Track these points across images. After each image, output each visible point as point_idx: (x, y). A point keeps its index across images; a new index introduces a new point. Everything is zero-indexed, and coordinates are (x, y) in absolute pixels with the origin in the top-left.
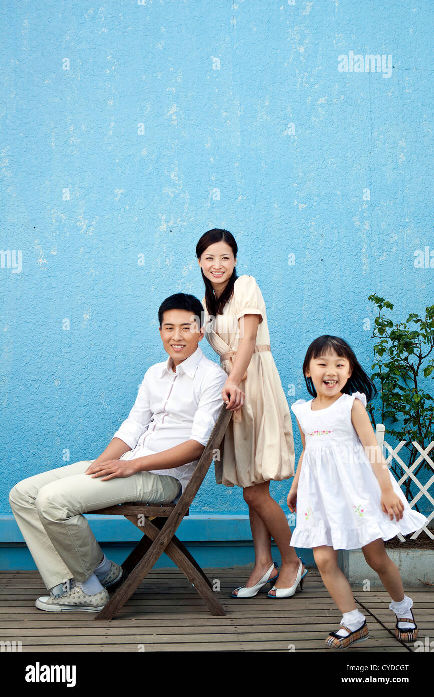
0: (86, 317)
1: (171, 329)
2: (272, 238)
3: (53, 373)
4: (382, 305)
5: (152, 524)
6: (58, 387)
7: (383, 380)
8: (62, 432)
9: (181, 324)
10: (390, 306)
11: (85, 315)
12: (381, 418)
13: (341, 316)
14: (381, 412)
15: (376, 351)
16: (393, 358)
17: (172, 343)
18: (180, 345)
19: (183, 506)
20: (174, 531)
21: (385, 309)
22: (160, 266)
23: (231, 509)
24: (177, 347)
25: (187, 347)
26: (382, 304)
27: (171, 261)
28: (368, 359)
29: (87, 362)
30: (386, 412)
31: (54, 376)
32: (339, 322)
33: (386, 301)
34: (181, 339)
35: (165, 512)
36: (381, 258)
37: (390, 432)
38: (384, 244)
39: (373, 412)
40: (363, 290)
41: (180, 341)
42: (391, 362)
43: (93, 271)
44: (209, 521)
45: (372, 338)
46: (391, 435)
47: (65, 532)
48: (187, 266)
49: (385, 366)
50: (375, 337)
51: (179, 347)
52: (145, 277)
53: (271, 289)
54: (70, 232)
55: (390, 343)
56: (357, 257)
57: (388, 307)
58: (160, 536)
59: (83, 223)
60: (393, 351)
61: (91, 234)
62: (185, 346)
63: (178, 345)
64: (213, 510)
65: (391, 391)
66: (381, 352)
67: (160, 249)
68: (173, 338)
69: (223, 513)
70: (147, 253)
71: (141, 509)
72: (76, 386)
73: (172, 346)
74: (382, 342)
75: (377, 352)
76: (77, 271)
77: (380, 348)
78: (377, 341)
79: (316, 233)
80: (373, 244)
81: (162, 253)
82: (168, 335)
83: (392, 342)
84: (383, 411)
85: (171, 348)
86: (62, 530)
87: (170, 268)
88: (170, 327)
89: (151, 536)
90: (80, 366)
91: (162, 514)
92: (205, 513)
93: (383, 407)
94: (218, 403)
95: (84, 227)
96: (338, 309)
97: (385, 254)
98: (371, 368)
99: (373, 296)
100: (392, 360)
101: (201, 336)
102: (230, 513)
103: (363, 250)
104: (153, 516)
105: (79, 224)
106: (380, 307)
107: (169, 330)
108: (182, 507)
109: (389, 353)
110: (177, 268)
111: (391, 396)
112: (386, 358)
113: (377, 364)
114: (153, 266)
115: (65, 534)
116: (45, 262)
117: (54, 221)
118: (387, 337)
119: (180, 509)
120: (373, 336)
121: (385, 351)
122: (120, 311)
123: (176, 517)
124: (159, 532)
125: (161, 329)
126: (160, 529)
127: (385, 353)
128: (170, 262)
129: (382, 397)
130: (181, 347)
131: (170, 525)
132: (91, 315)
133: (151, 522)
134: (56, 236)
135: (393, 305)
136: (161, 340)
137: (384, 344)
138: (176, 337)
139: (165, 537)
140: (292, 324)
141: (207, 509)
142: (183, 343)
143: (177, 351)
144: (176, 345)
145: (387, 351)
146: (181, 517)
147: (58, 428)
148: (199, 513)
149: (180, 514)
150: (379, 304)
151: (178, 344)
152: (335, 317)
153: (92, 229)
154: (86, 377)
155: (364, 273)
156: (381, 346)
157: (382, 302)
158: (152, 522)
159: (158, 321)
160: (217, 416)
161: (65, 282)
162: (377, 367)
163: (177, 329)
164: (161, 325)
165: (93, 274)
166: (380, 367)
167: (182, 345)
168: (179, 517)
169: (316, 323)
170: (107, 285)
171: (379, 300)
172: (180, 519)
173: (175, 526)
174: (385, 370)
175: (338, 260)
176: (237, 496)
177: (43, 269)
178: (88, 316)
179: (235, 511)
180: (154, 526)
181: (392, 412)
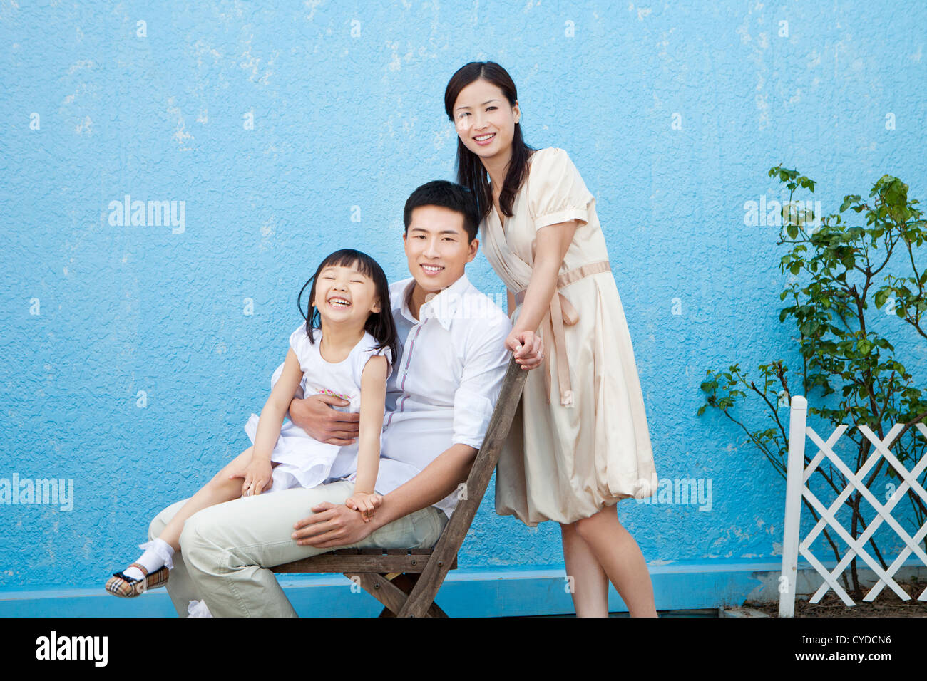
0: (266, 231)
1: (422, 237)
2: (592, 74)
3: (213, 333)
4: (794, 184)
5: (393, 586)
6: (223, 358)
7: (801, 320)
8: (235, 436)
9: (439, 230)
10: (809, 184)
11: (264, 228)
12: (802, 388)
13: (721, 208)
14: (801, 376)
15: (785, 265)
16: (817, 277)
17: (422, 261)
18: (435, 266)
19: (446, 551)
20: (432, 595)
21: (800, 190)
22: (392, 135)
23: (539, 560)
24: (430, 268)
25: (446, 269)
26: (794, 181)
27: (412, 125)
28: (774, 282)
29: (272, 312)
30: (811, 377)
31: (214, 338)
32: (719, 219)
33: (801, 176)
34: (438, 255)
35: (414, 563)
36: (792, 98)
37: (818, 412)
38: (797, 74)
39: (784, 376)
40: (761, 159)
41: (436, 258)
42: (814, 284)
43: (274, 149)
44: (501, 581)
45: (779, 244)
46: (821, 416)
47: (229, 593)
48: (442, 132)
49: (805, 293)
50: (783, 241)
51: (434, 269)
52: (367, 155)
53: (593, 166)
54: (229, 81)
55: (810, 253)
56: (747, 100)
57: (804, 186)
58: (408, 606)
59: (251, 64)
60: (816, 264)
61: (266, 84)
62: (444, 268)
63: (432, 266)
64: (506, 563)
65: (819, 339)
66: (795, 266)
67: (390, 104)
68: (424, 254)
69: (524, 567)
70: (369, 111)
71: (372, 560)
72: (255, 353)
73: (421, 265)
74: (796, 250)
75: (787, 268)
76: (247, 150)
77: (792, 259)
78: (787, 248)
79: (671, 60)
80: (776, 74)
81: (396, 111)
82: (416, 246)
83: (815, 248)
84: (805, 375)
85: (420, 268)
86: (223, 590)
87: (411, 137)
88: (421, 234)
89: (392, 607)
90: (260, 318)
91: (409, 567)
92: (493, 568)
93: (806, 367)
94: (496, 375)
95: (255, 71)
96: (717, 197)
97: (799, 92)
98: (779, 299)
99: (777, 168)
100: (815, 281)
101: (472, 253)
102: (538, 567)
103: (759, 87)
104: (394, 571)
105: (244, 66)
106: (791, 186)
107: (419, 239)
108: (443, 552)
109: (810, 269)
110: (423, 138)
111: (818, 346)
112: (805, 278)
113: (790, 291)
114: (381, 135)
115: (229, 597)
116: (189, 137)
117: (201, 63)
118: (805, 241)
119: (441, 557)
120: (780, 241)
121: (803, 265)
122: (325, 219)
123: (435, 571)
124: (406, 600)
125: (405, 236)
126: (408, 594)
127: (801, 268)
128: (409, 126)
129: (801, 350)
130: (437, 269)
131: (425, 586)
132: (274, 227)
133: (391, 581)
134: (205, 90)
135: (813, 182)
136: (405, 254)
137: (800, 254)
138: (431, 252)
139: (416, 606)
140: (633, 227)
141: (496, 561)
142: (441, 263)
143: (431, 276)
144: (429, 265)
145: (806, 265)
146: (443, 571)
147: (226, 429)
148: (483, 568)
149: (440, 566)
150: (788, 183)
151: (432, 263)
152: (712, 211)
153: (268, 73)
154: (272, 336)
155: (761, 128)
156: (793, 256)
157: (794, 177)
158: (393, 581)
159: (403, 222)
160: (496, 396)
161: (225, 171)
162: (790, 296)
163: (433, 239)
164: (406, 229)
165: (275, 155)
166: (796, 295)
167: (438, 267)
168: (439, 571)
169: (678, 223)
170: (301, 173)
171: (787, 175)
172: (441, 575)
173: (434, 587)
174: (804, 300)
175: (713, 108)
176: (549, 536)
177: (185, 149)
178: (269, 230)
179: (547, 563)
180: (397, 588)
181: (820, 376)
